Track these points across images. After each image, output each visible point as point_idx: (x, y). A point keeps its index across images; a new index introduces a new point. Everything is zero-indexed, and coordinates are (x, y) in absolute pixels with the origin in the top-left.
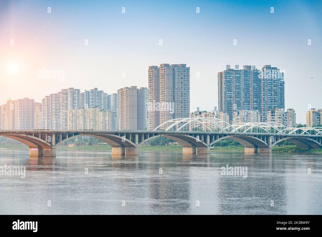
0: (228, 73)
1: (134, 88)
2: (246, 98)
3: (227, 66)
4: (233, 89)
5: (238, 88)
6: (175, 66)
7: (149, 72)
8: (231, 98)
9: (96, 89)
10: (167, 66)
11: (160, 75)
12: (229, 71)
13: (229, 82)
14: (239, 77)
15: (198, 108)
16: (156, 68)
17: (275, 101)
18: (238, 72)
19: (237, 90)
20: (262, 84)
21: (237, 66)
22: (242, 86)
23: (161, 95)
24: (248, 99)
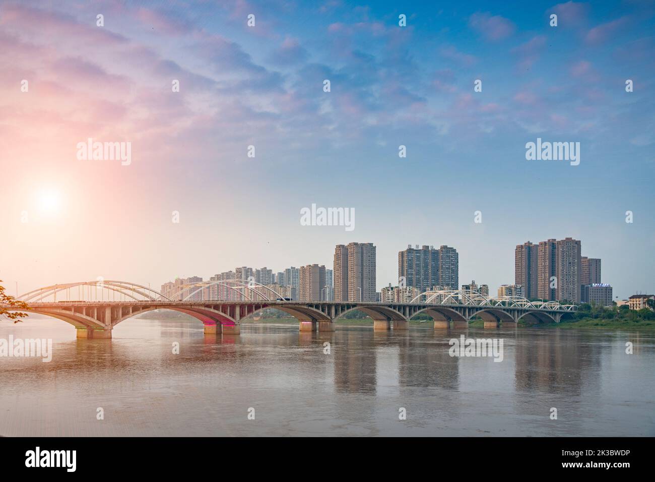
0: (410, 252)
1: (316, 266)
2: (425, 275)
3: (409, 245)
4: (414, 266)
5: (418, 265)
6: (363, 245)
7: (336, 250)
8: (412, 275)
9: (266, 268)
10: (356, 244)
11: (349, 253)
12: (410, 250)
13: (410, 260)
14: (419, 256)
15: (390, 284)
16: (343, 246)
17: (452, 279)
18: (418, 251)
19: (417, 268)
20: (440, 263)
21: (417, 246)
22: (422, 265)
23: (349, 272)
24: (427, 276)
